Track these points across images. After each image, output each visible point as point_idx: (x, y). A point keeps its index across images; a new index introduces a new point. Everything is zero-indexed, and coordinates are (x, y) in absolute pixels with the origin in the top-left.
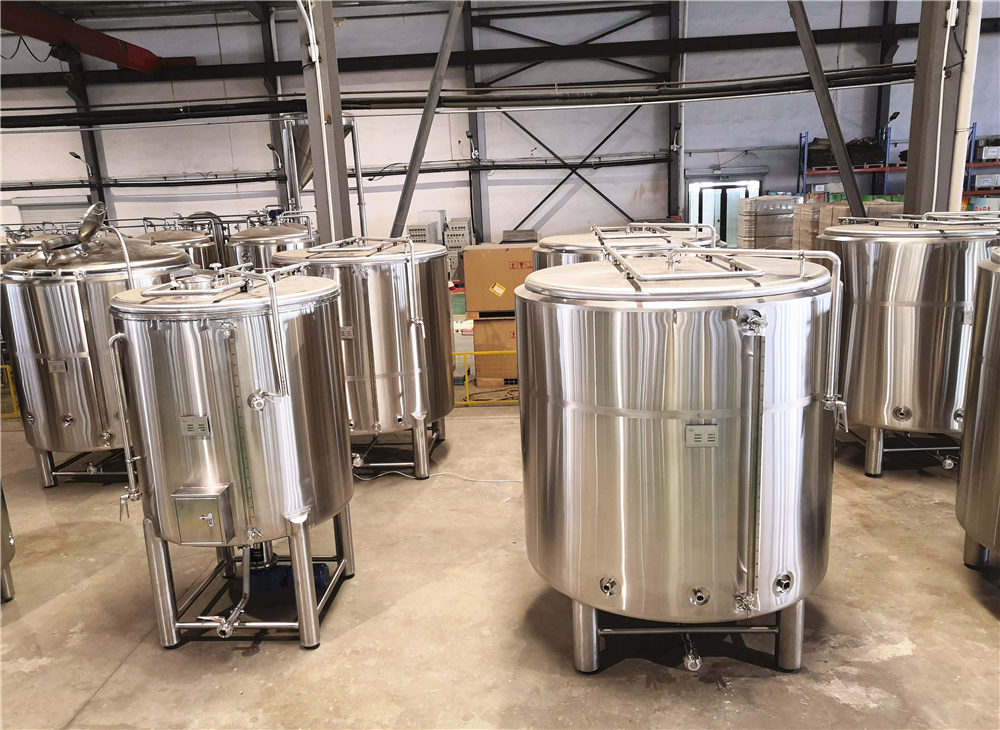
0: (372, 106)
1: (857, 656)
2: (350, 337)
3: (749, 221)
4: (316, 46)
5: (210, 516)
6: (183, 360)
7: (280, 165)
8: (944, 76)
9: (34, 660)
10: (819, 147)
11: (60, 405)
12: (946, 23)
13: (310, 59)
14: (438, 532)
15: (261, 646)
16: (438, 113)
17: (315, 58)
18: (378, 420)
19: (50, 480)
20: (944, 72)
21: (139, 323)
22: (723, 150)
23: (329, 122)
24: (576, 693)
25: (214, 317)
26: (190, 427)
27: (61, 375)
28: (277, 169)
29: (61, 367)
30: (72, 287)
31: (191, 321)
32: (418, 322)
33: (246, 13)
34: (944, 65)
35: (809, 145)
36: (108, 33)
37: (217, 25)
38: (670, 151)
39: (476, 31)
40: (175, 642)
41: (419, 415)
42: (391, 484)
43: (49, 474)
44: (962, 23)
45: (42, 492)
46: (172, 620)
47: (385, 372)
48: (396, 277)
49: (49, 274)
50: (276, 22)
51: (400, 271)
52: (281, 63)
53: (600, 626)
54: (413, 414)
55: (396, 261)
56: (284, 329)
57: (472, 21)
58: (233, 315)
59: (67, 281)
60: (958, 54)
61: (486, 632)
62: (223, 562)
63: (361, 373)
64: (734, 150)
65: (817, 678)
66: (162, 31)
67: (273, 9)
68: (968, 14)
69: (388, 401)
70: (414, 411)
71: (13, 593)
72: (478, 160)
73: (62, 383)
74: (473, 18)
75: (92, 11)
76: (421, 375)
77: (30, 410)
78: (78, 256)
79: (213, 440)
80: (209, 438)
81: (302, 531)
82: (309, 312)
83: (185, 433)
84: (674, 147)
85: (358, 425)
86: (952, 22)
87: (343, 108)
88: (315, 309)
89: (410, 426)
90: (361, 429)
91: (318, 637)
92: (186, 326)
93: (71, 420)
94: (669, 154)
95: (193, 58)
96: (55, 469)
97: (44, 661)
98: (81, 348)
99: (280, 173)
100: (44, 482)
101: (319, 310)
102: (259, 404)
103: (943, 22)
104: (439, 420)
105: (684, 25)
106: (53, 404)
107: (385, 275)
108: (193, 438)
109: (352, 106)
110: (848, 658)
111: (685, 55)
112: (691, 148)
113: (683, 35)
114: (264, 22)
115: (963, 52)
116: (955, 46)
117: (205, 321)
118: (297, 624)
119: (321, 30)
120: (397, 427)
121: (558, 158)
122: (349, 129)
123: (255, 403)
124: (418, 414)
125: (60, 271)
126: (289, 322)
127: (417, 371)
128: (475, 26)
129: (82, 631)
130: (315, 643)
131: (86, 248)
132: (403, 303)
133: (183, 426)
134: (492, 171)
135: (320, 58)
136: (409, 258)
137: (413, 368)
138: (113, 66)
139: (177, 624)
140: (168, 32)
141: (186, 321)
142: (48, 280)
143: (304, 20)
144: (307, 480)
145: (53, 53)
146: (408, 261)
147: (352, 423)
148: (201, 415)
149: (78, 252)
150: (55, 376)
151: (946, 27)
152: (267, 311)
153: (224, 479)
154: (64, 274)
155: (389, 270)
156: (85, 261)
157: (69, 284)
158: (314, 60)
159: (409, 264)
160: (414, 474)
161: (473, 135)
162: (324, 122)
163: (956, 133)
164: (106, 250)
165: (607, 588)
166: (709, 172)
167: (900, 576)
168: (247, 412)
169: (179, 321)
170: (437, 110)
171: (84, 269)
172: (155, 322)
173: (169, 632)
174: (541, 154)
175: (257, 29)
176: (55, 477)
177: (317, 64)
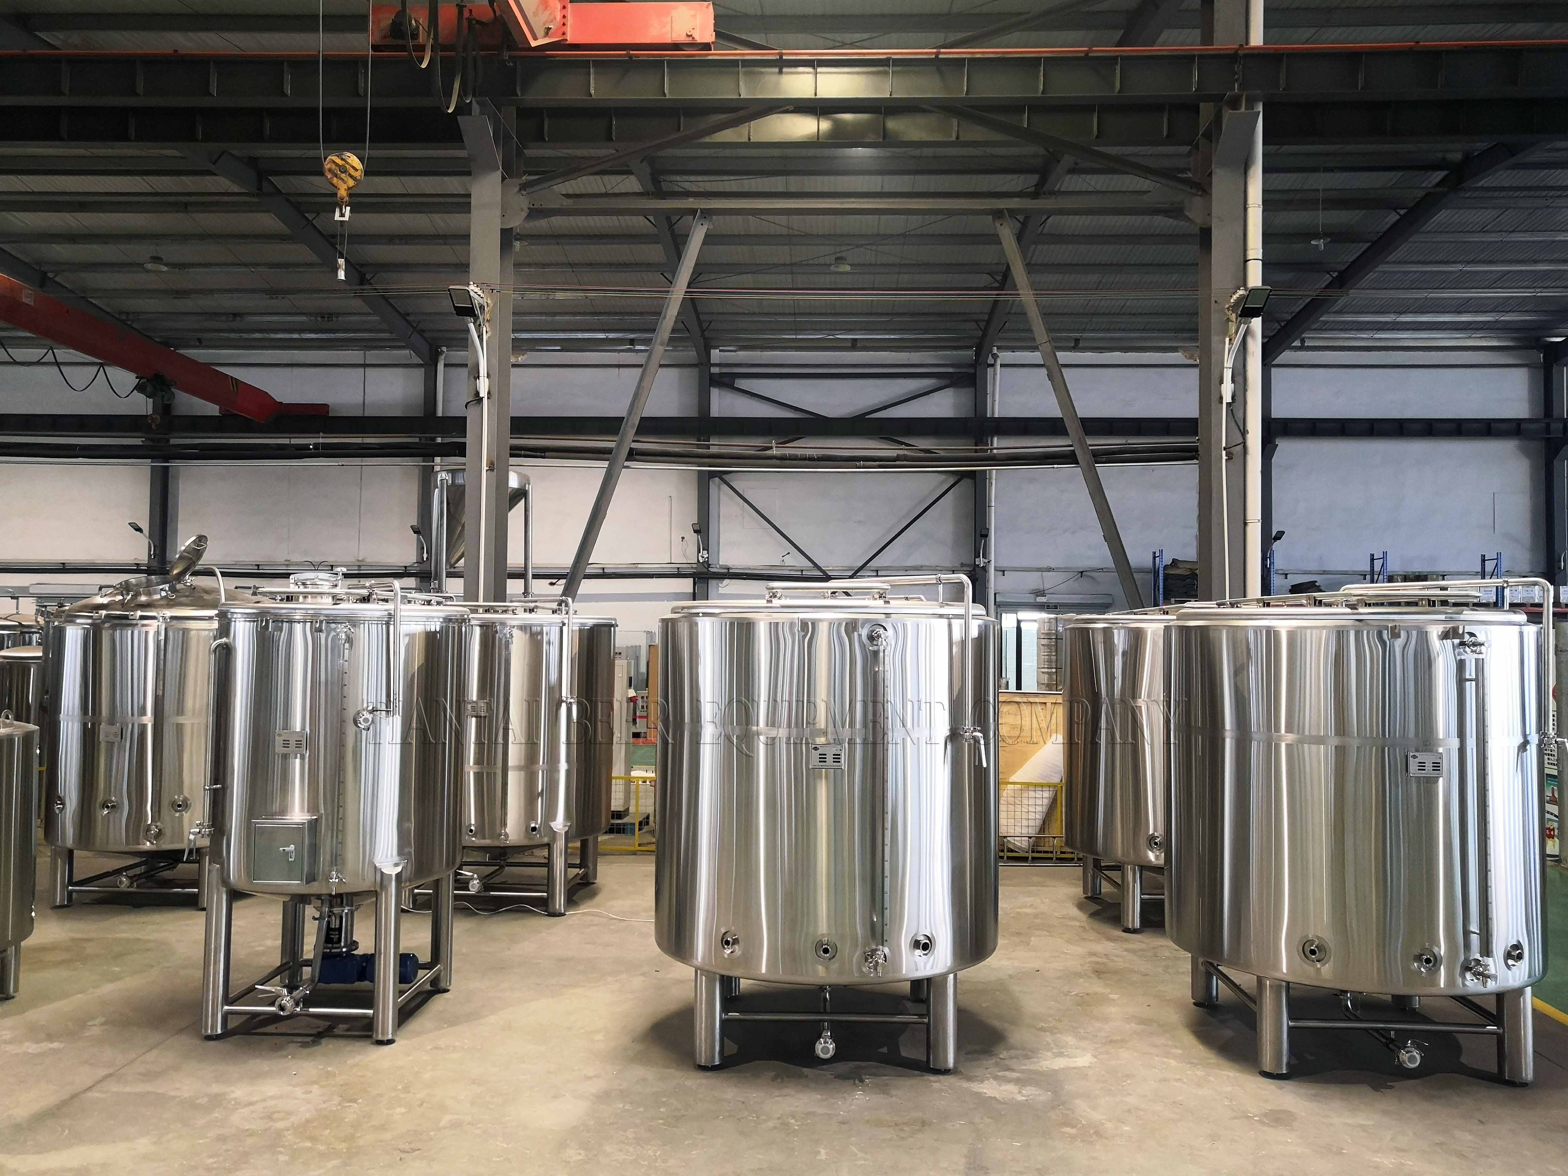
0: (547, 454)
1: (1025, 1065)
2: (483, 714)
3: (1048, 646)
4: (487, 380)
5: (292, 847)
6: (289, 665)
7: (425, 556)
8: (1224, 457)
9: (43, 1044)
10: (1178, 572)
11: (102, 785)
12: (1221, 398)
13: (477, 393)
14: (561, 960)
15: (324, 1041)
16: (627, 467)
17: (483, 393)
18: (505, 825)
19: (62, 899)
20: (1224, 453)
21: (248, 624)
22: (1050, 569)
23: (491, 468)
24: (689, 1083)
25: (332, 620)
26: (286, 744)
27: (111, 744)
28: (421, 561)
29: (116, 735)
30: (147, 633)
31: (305, 622)
32: (569, 701)
33: (406, 352)
34: (1224, 445)
35: (1166, 567)
36: (217, 368)
37: (365, 366)
38: (976, 566)
39: (715, 393)
40: (219, 1031)
41: (561, 827)
42: (516, 919)
43: (64, 887)
44: (1239, 399)
45: (50, 911)
46: (220, 998)
47: (523, 764)
48: (549, 643)
49: (126, 617)
50: (446, 365)
51: (555, 637)
52: (444, 418)
53: (725, 1009)
54: (553, 824)
55: (550, 625)
56: (404, 642)
57: (710, 379)
58: (354, 621)
59: (143, 625)
60: (1239, 435)
61: (599, 1037)
62: (288, 963)
63: (491, 762)
64: (1066, 570)
65: (970, 1079)
66: (289, 369)
67: (444, 349)
68: (1245, 390)
69: (522, 805)
70: (554, 820)
71: (16, 990)
72: (707, 564)
73: (109, 758)
74: (712, 376)
75: (199, 340)
76: (568, 773)
77: (60, 792)
78: (162, 598)
79: (307, 760)
80: (303, 758)
81: (393, 883)
82: (433, 630)
83: (279, 749)
84: (981, 562)
85: (481, 831)
86: (1227, 398)
87: (512, 455)
88: (442, 628)
89: (546, 840)
90: (484, 838)
91: (394, 1032)
92: (298, 628)
93: (113, 807)
94: (974, 570)
95: (325, 406)
96: (71, 883)
97: (55, 1045)
98: (143, 712)
99: (424, 567)
100: (55, 899)
101: (444, 631)
102: (366, 720)
103: (1218, 397)
104: (591, 838)
105: (994, 401)
106: (92, 785)
107: (535, 638)
108: (285, 757)
109: (523, 452)
110: (1015, 1067)
111: (995, 439)
112: (1003, 564)
113: (993, 413)
114: (430, 364)
115: (1244, 433)
116: (1233, 424)
117: (321, 622)
118: (372, 1012)
119: (495, 362)
120: (530, 839)
121: (819, 568)
122: (521, 494)
123: (361, 720)
124: (559, 824)
125: (139, 613)
126: (412, 636)
127: (563, 766)
128: (715, 387)
129: (102, 1024)
130: (390, 1037)
131: (173, 589)
132: (554, 677)
133: (279, 741)
134: (726, 581)
135: (489, 393)
136: (566, 621)
137: (558, 761)
138: (213, 409)
139: (226, 1008)
140: (296, 371)
141: (299, 622)
142: (122, 622)
143: (476, 351)
144: (406, 825)
145: (139, 388)
146: (564, 624)
147: (473, 828)
148: (298, 729)
149: (164, 594)
150: (103, 747)
151: (1222, 403)
152: (389, 620)
153: (313, 807)
154: (142, 618)
155: (541, 633)
156: (170, 604)
157: (144, 629)
158: (481, 395)
159: (565, 629)
160: (545, 907)
161: (702, 529)
162: (485, 467)
163: (1245, 524)
164: (197, 595)
165: (727, 943)
166: (1030, 599)
167: (1113, 1010)
168: (351, 730)
169: (291, 622)
170: (626, 464)
171: (169, 613)
172: (267, 621)
173: (214, 1015)
174: (795, 561)
175: (419, 373)
176: (70, 893)
177: (485, 401)
